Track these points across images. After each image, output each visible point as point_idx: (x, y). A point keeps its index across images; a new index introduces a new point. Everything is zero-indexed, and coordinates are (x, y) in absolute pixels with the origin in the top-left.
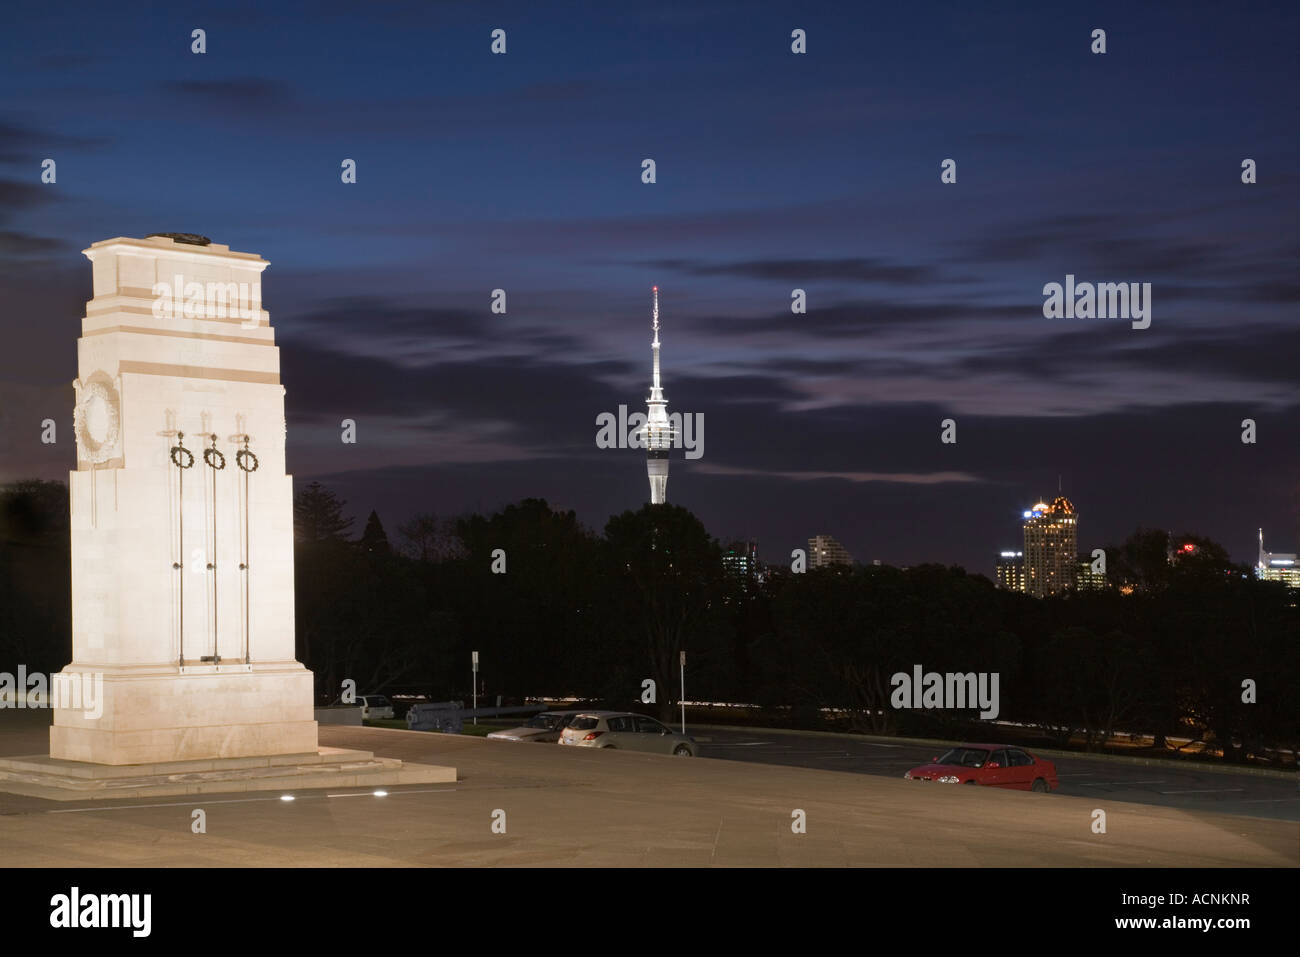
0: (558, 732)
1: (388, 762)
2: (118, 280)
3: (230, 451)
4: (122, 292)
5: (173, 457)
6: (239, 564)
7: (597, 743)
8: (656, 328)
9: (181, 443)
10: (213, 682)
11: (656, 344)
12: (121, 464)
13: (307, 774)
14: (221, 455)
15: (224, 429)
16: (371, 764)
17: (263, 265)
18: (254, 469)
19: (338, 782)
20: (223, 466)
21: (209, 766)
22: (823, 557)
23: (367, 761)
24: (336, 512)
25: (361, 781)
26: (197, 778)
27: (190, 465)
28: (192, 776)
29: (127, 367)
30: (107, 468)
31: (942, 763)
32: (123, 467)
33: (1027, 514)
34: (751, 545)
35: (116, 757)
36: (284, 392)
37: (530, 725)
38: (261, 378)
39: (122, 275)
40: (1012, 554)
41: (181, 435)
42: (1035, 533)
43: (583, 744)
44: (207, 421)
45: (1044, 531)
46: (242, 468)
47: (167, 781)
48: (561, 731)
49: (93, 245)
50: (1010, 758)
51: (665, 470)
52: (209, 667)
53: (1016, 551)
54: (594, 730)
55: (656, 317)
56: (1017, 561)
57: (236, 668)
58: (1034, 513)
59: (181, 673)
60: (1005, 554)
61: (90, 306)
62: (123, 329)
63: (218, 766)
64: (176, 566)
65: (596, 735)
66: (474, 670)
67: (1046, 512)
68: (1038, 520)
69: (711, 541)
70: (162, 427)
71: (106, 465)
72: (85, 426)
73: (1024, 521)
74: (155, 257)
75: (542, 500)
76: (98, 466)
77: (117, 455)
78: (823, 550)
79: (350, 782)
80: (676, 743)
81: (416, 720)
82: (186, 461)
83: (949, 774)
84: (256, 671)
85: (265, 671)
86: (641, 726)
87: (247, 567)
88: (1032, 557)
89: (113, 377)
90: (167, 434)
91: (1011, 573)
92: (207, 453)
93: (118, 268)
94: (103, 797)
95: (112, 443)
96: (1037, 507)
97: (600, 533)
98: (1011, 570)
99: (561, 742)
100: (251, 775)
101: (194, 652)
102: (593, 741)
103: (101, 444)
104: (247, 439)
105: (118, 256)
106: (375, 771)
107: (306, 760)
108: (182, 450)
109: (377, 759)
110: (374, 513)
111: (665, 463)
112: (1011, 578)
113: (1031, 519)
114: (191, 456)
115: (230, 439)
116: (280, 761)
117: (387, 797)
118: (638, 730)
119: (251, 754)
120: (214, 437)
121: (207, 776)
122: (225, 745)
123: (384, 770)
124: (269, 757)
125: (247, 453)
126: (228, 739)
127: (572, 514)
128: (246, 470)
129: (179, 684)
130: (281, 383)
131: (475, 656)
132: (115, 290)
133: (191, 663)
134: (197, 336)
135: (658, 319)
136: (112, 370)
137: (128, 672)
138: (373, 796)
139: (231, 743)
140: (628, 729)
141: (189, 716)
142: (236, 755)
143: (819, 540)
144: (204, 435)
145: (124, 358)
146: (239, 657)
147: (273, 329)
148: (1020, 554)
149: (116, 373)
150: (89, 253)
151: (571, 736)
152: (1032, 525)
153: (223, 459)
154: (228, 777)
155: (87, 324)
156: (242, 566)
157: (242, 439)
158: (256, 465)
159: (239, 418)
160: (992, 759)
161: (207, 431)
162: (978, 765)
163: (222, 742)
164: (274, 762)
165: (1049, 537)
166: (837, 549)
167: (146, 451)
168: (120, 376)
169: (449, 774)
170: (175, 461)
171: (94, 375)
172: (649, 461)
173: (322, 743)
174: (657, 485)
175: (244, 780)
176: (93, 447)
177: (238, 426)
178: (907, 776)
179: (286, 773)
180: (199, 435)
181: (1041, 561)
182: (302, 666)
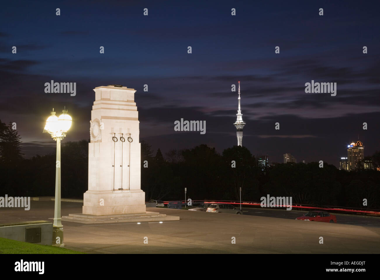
0: (206, 209)
1: (163, 215)
2: (101, 96)
3: (126, 137)
4: (102, 99)
5: (113, 139)
6: (128, 165)
7: (216, 211)
8: (239, 93)
9: (115, 136)
10: (121, 195)
11: (239, 98)
12: (101, 141)
13: (143, 218)
14: (124, 138)
15: (125, 132)
16: (159, 216)
17: (135, 91)
18: (132, 142)
19: (151, 220)
20: (124, 141)
21: (120, 216)
22: (288, 160)
23: (158, 215)
24: (149, 149)
25: (156, 220)
26: (118, 219)
27: (117, 141)
28: (116, 218)
29: (103, 117)
30: (97, 142)
31: (306, 216)
32: (101, 142)
33: (349, 146)
34: (267, 157)
35: (98, 213)
36: (139, 122)
37: (199, 207)
38: (134, 119)
39: (102, 95)
40: (344, 158)
41: (115, 134)
42: (351, 152)
43: (213, 212)
44: (121, 130)
45: (354, 151)
46: (129, 141)
47: (110, 219)
48: (207, 208)
49: (96, 88)
50: (323, 215)
51: (242, 134)
52: (120, 191)
53: (346, 157)
54: (216, 208)
55: (239, 90)
56: (346, 160)
57: (127, 191)
58: (351, 146)
59: (114, 193)
60: (342, 158)
61: (94, 103)
62: (102, 108)
63: (122, 216)
64: (113, 166)
65: (216, 209)
66: (185, 193)
67: (354, 145)
68: (352, 148)
69: (252, 156)
70: (111, 132)
71: (97, 141)
72: (93, 132)
73: (348, 148)
74: (109, 91)
75: (206, 145)
76: (95, 142)
77: (100, 139)
78: (288, 158)
79: (154, 220)
80: (237, 211)
81: (170, 206)
82: (116, 140)
83: (307, 219)
84: (131, 192)
85: (134, 192)
86: (228, 207)
87: (130, 166)
88: (350, 159)
89: (99, 120)
90: (111, 134)
91: (344, 164)
92: (121, 138)
93: (101, 93)
94: (96, 223)
95: (99, 136)
96: (351, 144)
97: (221, 154)
98: (344, 163)
99: (207, 211)
100: (130, 218)
101: (117, 188)
102: (215, 211)
103: (96, 136)
104: (130, 134)
105: (101, 91)
106: (160, 217)
107: (143, 214)
108: (115, 137)
109: (160, 214)
110: (159, 149)
111: (242, 133)
112: (344, 165)
113: (350, 148)
114: (117, 139)
115: (126, 134)
116: (137, 215)
117: (162, 223)
118: (227, 208)
119: (130, 213)
120: (122, 134)
121: (120, 218)
122: (124, 211)
123: (162, 217)
124: (134, 214)
125: (130, 138)
126: (124, 209)
127: (214, 148)
128: (130, 142)
129: (113, 195)
130: (139, 120)
131: (186, 189)
132: (100, 99)
133: (116, 190)
134: (119, 109)
135: (240, 91)
136: (99, 118)
137: (102, 192)
138: (159, 223)
139: (125, 210)
140: (225, 208)
141: (115, 203)
142: (126, 213)
143: (287, 155)
144: (120, 133)
145: (102, 115)
146: (127, 188)
147: (137, 107)
148: (347, 158)
149: (100, 119)
150: (95, 90)
151: (210, 210)
152: (350, 149)
153: (124, 139)
154: (125, 218)
155: (93, 107)
156: (128, 166)
157: (129, 134)
158: (132, 141)
159: (128, 129)
160: (319, 215)
161: (121, 132)
162: (315, 216)
163: (123, 210)
164: (135, 215)
165: (355, 153)
166: (292, 157)
167: (107, 138)
168: (101, 120)
169: (177, 218)
170: (113, 140)
171: (95, 120)
172: (237, 132)
173: (146, 211)
174: (240, 139)
175: (128, 219)
176: (94, 137)
177: (128, 131)
178: (296, 219)
179: (138, 218)
180: (119, 134)
181: (353, 160)
182: (142, 191)
